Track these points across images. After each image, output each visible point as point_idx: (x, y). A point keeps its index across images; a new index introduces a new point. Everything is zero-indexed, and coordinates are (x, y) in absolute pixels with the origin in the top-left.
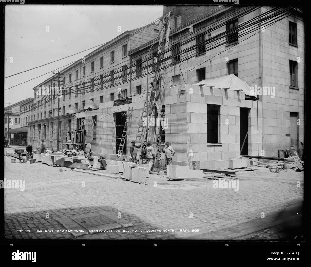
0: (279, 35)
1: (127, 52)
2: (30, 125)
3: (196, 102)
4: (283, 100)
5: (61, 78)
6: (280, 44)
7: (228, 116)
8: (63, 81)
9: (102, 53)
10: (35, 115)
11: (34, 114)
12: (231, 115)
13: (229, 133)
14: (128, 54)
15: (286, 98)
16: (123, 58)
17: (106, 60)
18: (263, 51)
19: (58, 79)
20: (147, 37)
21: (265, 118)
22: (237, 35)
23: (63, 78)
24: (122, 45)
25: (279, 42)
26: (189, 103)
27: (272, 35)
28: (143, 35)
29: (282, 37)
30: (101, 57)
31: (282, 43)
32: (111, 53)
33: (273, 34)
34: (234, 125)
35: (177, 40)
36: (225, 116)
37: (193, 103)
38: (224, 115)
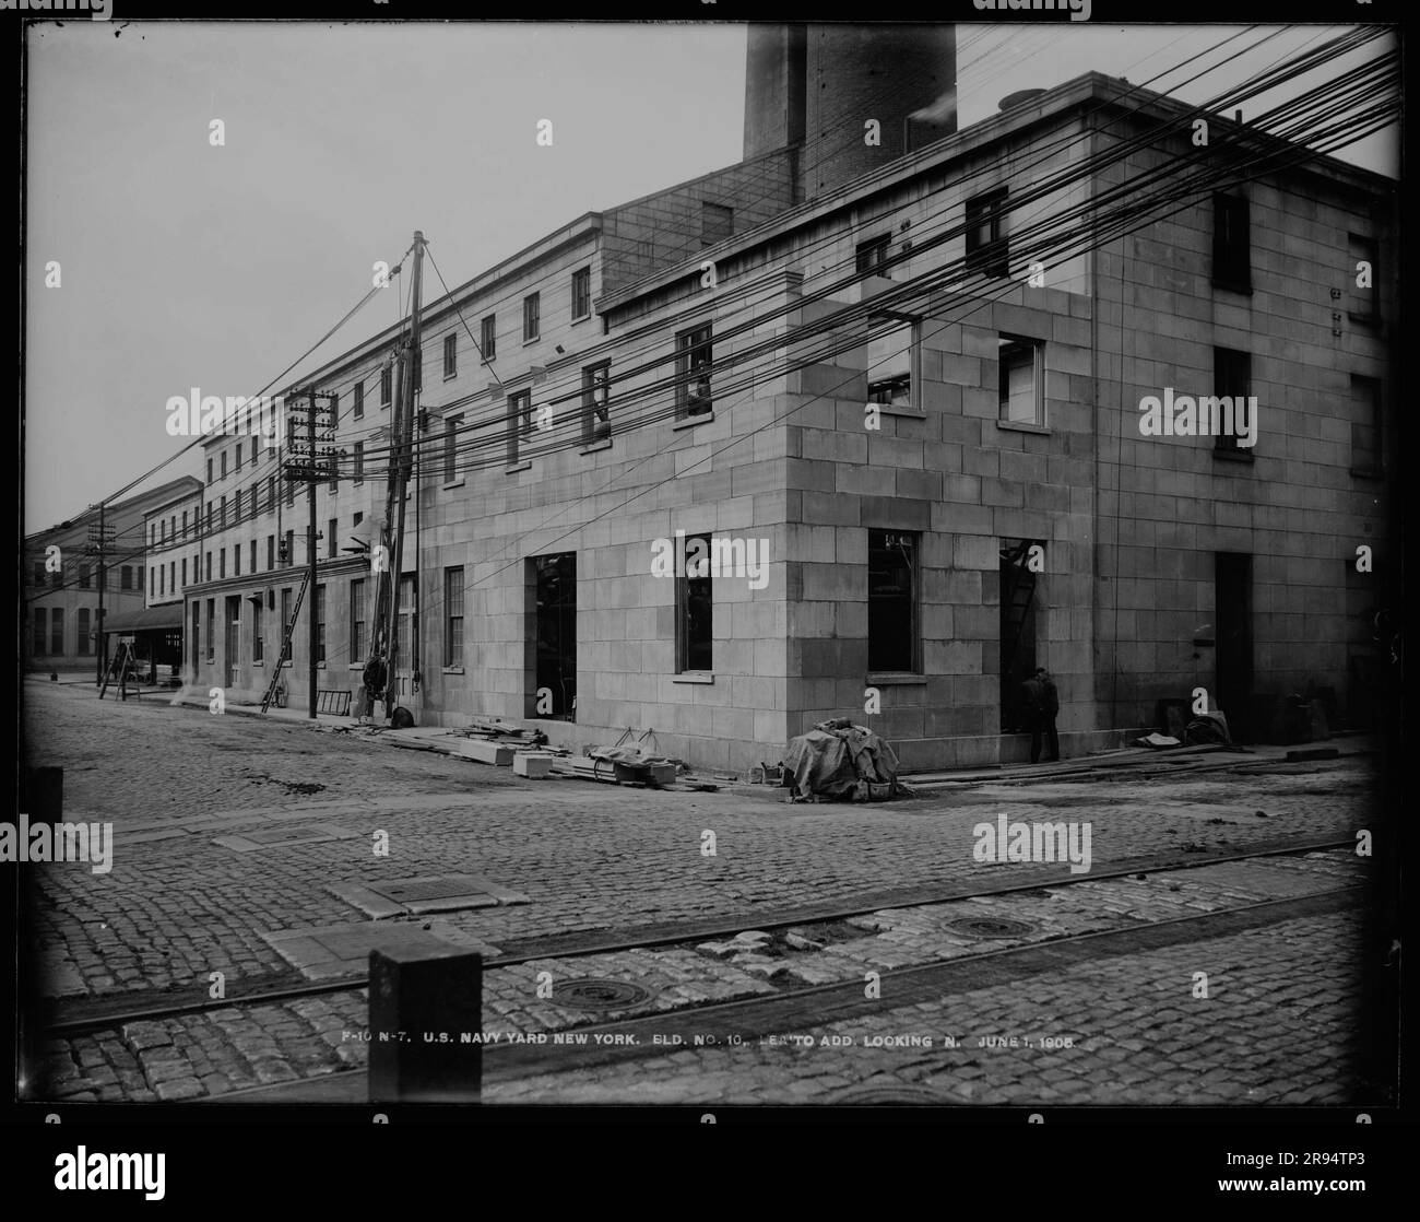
0: (1169, 253)
1: (592, 297)
2: (195, 599)
3: (824, 523)
4: (1182, 506)
5: (323, 396)
6: (1174, 285)
7: (951, 573)
8: (328, 412)
9: (490, 298)
10: (209, 554)
11: (205, 551)
12: (965, 570)
13: (956, 637)
14: (592, 307)
15: (1196, 499)
16: (573, 326)
17: (507, 329)
18: (1099, 320)
19: (308, 399)
20: (673, 236)
21: (1105, 579)
22: (1007, 249)
23: (328, 397)
24: (569, 272)
25: (1169, 279)
26: (797, 529)
27: (1136, 251)
28: (656, 228)
29: (1182, 259)
30: (484, 315)
31: (1183, 284)
32: (526, 299)
33: (1141, 249)
34: (978, 606)
35: (785, 260)
36: (942, 574)
37: (812, 526)
38: (936, 569)
